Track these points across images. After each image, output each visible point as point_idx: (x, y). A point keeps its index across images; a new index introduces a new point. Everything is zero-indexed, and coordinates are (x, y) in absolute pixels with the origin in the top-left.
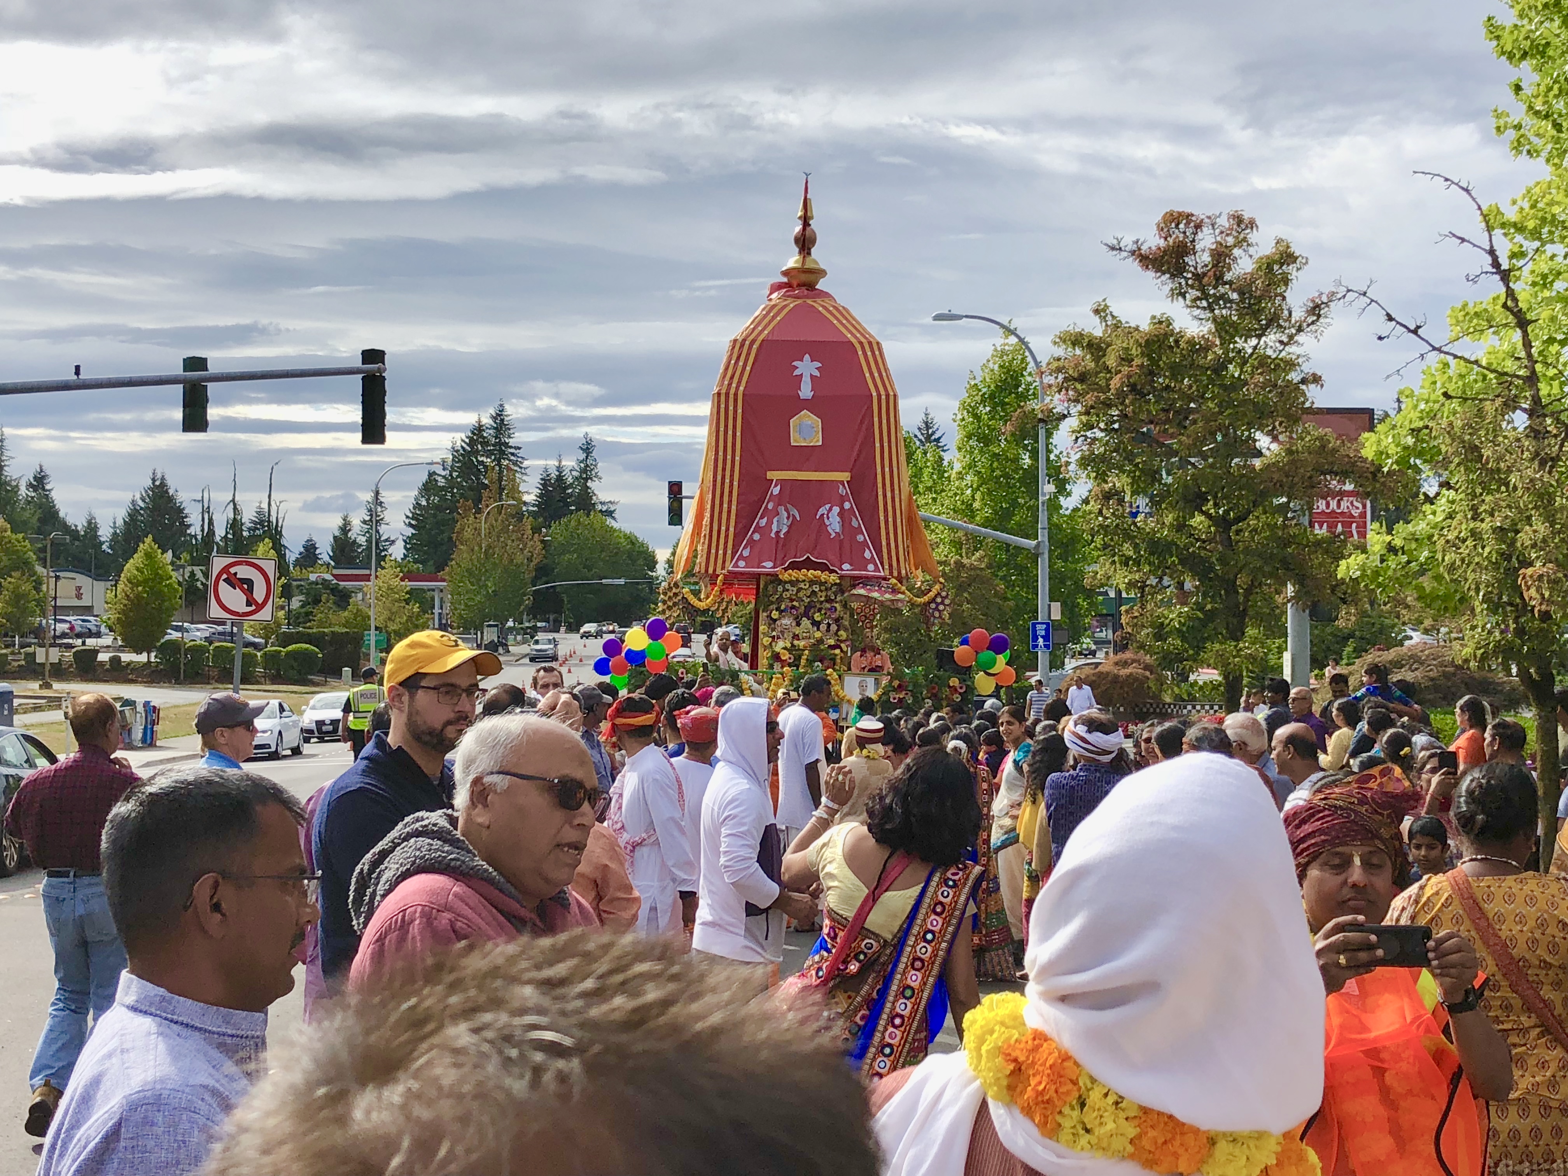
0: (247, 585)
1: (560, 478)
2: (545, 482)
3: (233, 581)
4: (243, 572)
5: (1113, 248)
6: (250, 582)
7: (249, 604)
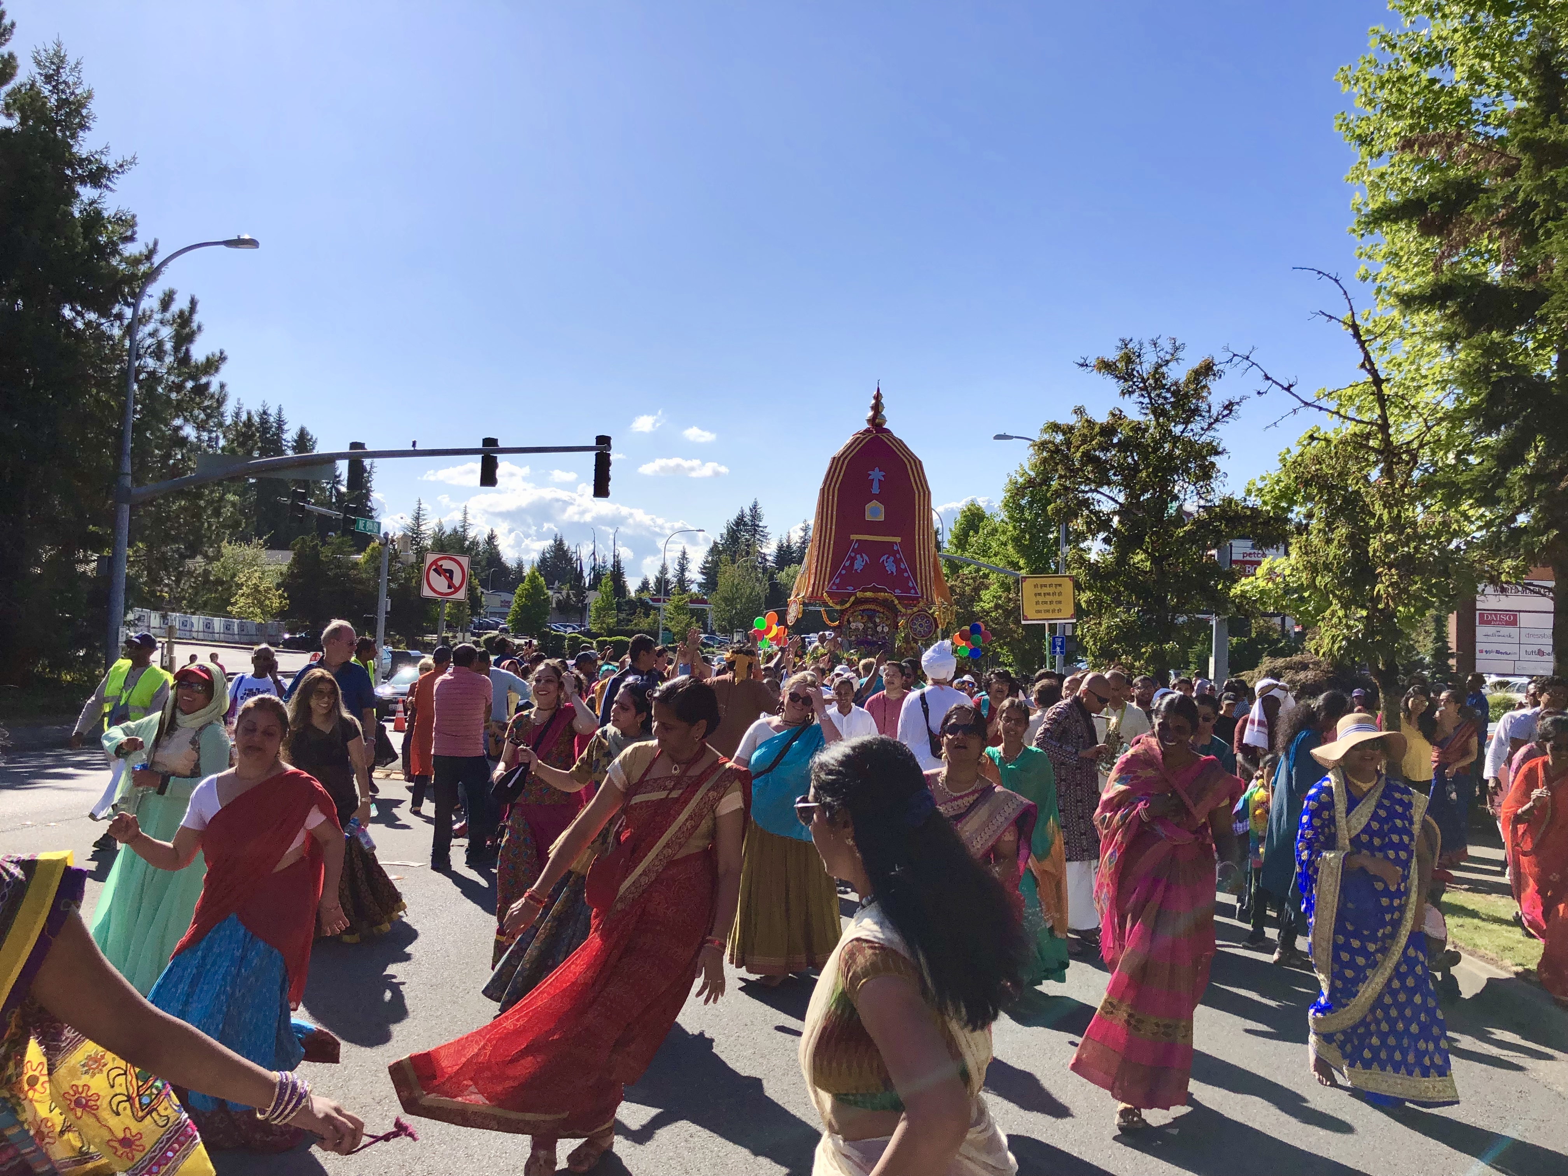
0: (449, 575)
1: (789, 546)
2: (780, 548)
3: (439, 571)
4: (447, 564)
5: (1082, 365)
6: (451, 572)
7: (449, 587)
